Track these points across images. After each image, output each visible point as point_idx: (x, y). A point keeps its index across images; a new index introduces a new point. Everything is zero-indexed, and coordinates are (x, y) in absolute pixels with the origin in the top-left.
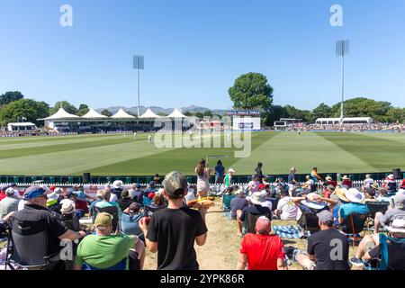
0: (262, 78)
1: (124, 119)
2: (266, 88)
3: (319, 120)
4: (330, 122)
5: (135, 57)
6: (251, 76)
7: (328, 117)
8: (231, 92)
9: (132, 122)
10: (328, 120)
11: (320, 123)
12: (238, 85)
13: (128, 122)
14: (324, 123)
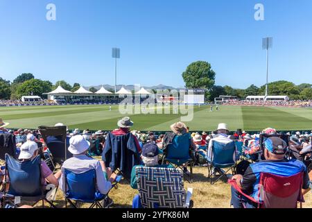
0: (207, 65)
1: (104, 94)
2: (209, 72)
3: (249, 97)
4: (257, 99)
5: (113, 49)
6: (199, 64)
7: (256, 95)
8: (184, 76)
9: (111, 97)
10: (255, 97)
11: (249, 99)
12: (188, 70)
13: (108, 97)
14: (253, 99)
